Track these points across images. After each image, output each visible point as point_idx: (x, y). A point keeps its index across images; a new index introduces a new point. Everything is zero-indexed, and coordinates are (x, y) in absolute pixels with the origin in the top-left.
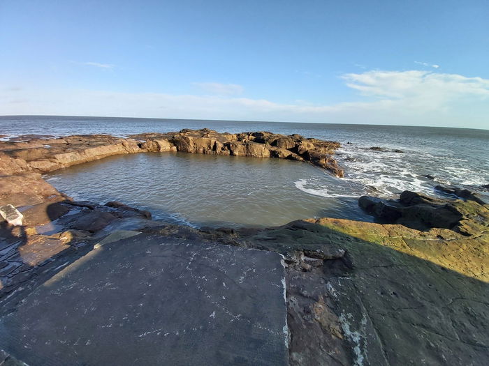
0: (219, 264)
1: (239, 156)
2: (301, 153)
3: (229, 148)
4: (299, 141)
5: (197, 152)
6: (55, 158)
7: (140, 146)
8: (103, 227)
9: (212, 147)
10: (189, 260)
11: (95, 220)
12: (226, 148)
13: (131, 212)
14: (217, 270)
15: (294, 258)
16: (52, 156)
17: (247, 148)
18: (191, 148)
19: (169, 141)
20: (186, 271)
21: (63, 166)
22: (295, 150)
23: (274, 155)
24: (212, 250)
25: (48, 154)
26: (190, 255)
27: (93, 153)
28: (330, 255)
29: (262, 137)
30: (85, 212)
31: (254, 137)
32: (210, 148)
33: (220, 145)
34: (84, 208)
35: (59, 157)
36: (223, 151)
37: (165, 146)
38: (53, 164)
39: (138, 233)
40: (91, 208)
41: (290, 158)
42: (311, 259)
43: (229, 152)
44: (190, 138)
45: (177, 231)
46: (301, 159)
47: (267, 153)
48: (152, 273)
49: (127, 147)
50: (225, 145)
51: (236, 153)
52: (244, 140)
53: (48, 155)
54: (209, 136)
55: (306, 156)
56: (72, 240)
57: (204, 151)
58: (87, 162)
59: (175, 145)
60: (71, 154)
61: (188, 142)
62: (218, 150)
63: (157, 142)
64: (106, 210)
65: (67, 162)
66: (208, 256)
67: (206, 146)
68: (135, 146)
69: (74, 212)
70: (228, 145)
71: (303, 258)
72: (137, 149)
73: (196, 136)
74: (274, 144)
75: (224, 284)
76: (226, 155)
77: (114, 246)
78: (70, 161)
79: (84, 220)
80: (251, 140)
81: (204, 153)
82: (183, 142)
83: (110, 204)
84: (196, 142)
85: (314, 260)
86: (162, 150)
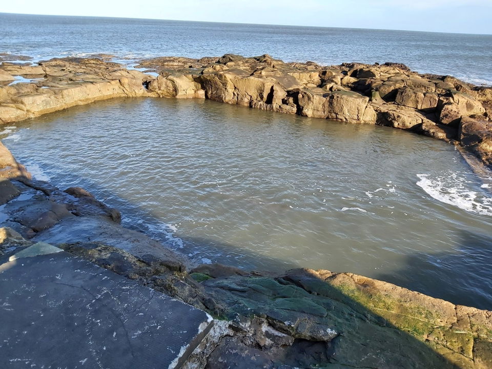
0: (125, 309)
1: (313, 118)
2: (445, 121)
3: (296, 101)
4: (449, 94)
5: (237, 104)
6: (22, 103)
7: (147, 84)
8: (51, 226)
9: (265, 96)
10: (94, 297)
11: (44, 215)
12: (291, 100)
13: (94, 207)
14: (118, 316)
15: (246, 325)
16: (19, 99)
17: (331, 103)
18: (229, 96)
19: (196, 80)
20: (84, 310)
21: (32, 116)
22: (433, 113)
23: (384, 120)
24: (127, 290)
25: (15, 94)
26: (99, 292)
27: (75, 95)
28: (306, 333)
29: (368, 81)
30: (38, 200)
31: (353, 80)
32: (262, 98)
33: (280, 94)
34: (38, 192)
35: (28, 100)
36: (285, 107)
37: (187, 87)
38: (19, 112)
39: (58, 250)
40: (46, 193)
41: (417, 130)
42: (276, 333)
43: (295, 110)
44: (229, 77)
45: (109, 255)
46: (441, 135)
47: (370, 116)
48: (51, 303)
49: (126, 86)
50: (289, 94)
51: (308, 111)
52: (329, 86)
53: (14, 97)
54: (264, 73)
55: (454, 129)
56: (4, 240)
57: (250, 103)
58: (64, 110)
59: (203, 88)
60: (43, 97)
61: (225, 84)
62: (277, 103)
63: (173, 81)
64: (64, 199)
65: (37, 110)
66: (119, 298)
67: (254, 94)
68: (138, 86)
69: (25, 196)
70: (294, 94)
71: (265, 328)
72: (141, 91)
73: (239, 72)
74: (390, 97)
75: (115, 334)
76: (288, 114)
77: (28, 262)
78: (41, 108)
79: (32, 212)
80: (347, 86)
81: (251, 106)
82: (216, 83)
83: (71, 192)
84: (239, 85)
85: (280, 334)
86: (180, 95)
